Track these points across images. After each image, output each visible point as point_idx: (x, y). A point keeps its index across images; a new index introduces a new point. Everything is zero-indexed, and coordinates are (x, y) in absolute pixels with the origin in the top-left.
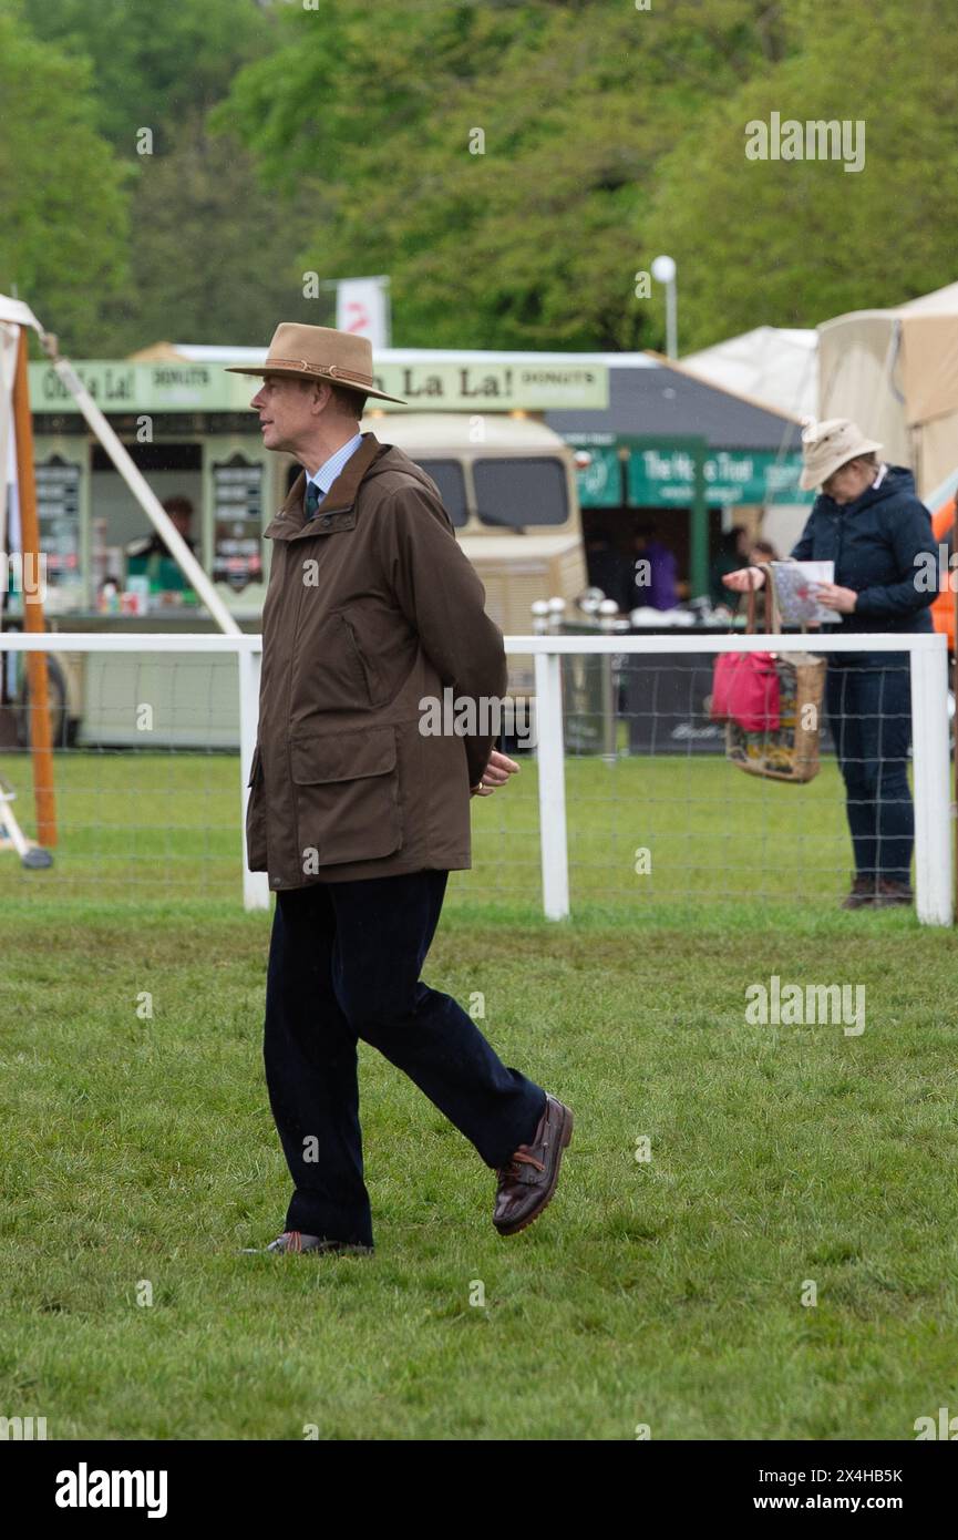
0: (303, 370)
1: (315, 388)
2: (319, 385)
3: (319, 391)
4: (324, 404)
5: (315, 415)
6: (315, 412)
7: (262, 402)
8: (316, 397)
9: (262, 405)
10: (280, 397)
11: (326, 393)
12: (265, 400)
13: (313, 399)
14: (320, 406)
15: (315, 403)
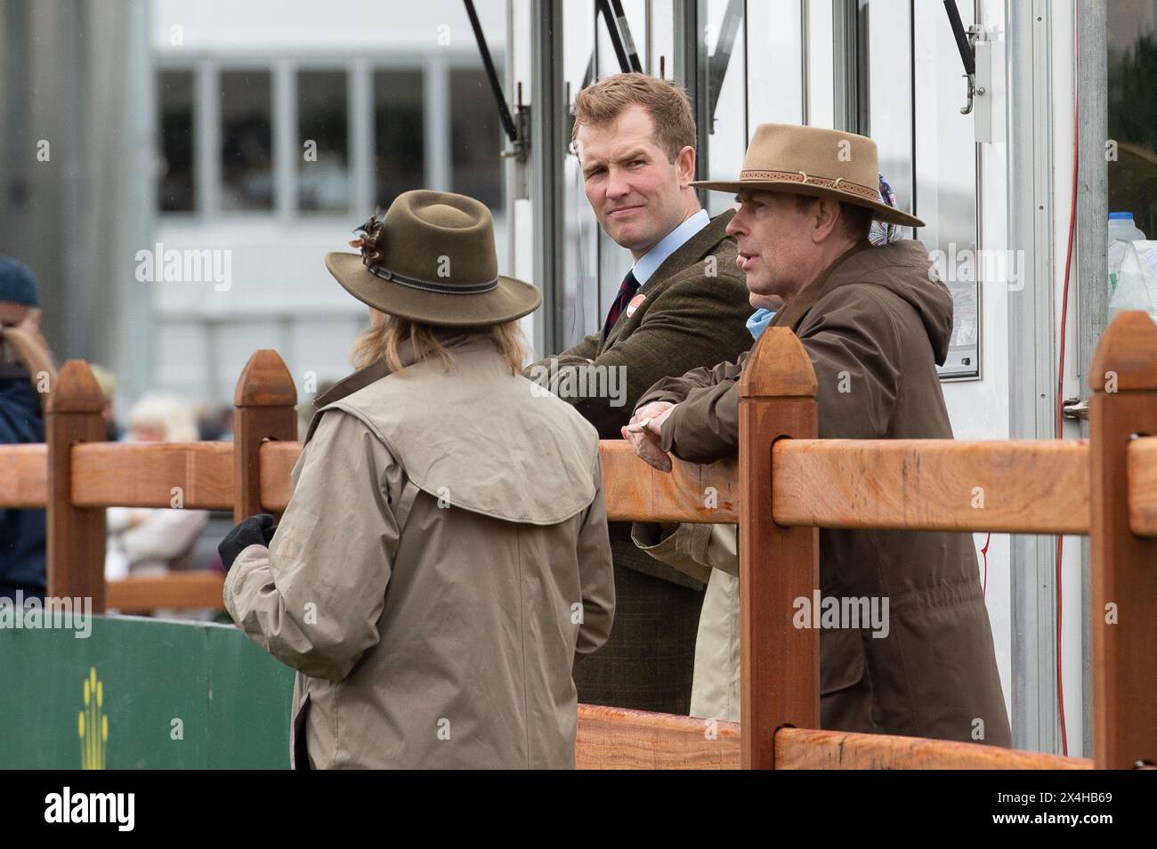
0: (803, 183)
1: (817, 207)
2: (822, 204)
3: (822, 212)
4: (830, 229)
5: (817, 243)
6: (816, 239)
7: (742, 226)
8: (818, 218)
9: (742, 230)
10: (770, 220)
11: (833, 213)
12: (746, 223)
13: (814, 221)
14: (824, 232)
15: (817, 227)
